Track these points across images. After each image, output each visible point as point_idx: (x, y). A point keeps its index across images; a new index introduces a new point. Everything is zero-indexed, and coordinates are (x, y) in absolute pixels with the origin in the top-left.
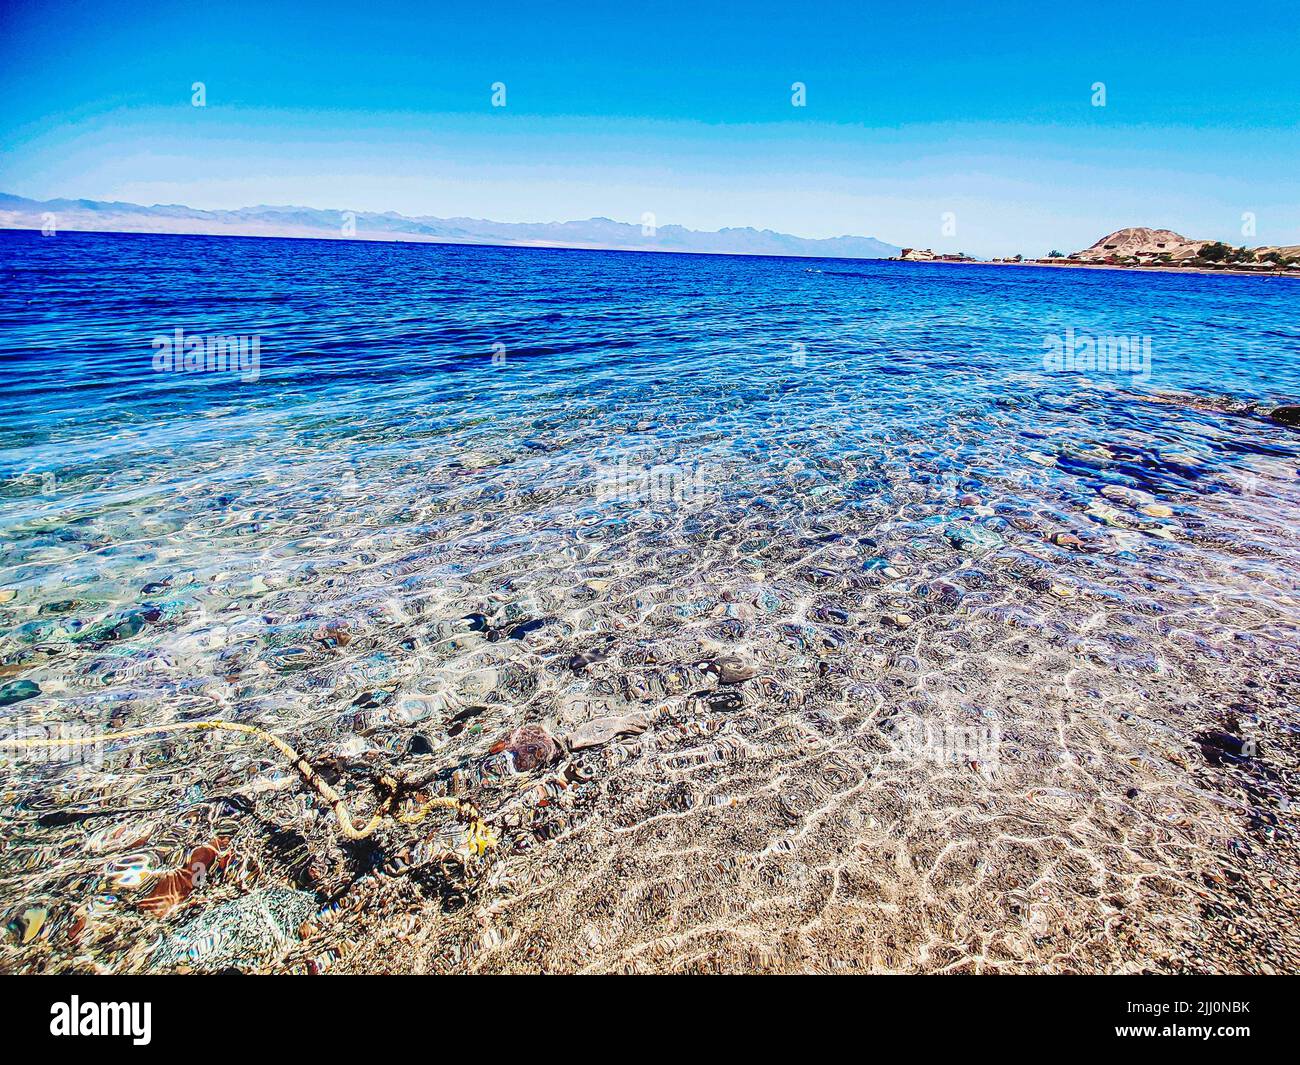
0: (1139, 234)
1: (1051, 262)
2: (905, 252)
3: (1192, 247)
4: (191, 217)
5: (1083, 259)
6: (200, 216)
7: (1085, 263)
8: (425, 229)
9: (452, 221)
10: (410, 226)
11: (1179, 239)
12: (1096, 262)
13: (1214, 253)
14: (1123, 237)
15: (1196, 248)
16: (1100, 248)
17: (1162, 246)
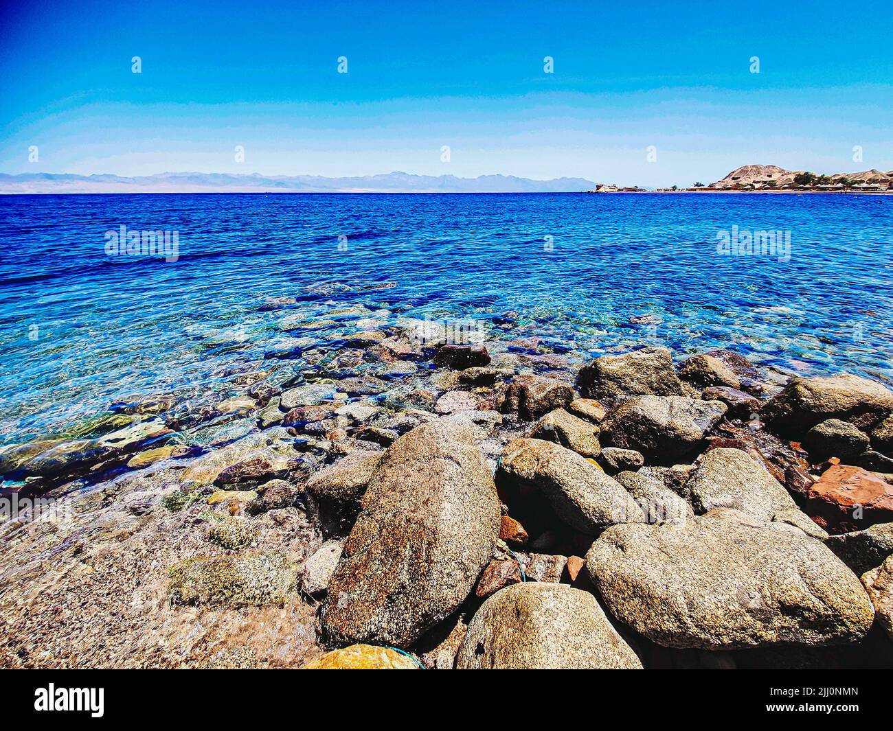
0: (754, 169)
1: (695, 190)
2: (598, 187)
3: (789, 176)
4: (118, 182)
5: (717, 187)
6: (124, 181)
7: (718, 189)
8: (279, 184)
9: (298, 178)
10: (268, 182)
11: (782, 171)
12: (725, 188)
13: (803, 179)
14: (744, 171)
15: (792, 177)
16: (729, 180)
17: (770, 176)
